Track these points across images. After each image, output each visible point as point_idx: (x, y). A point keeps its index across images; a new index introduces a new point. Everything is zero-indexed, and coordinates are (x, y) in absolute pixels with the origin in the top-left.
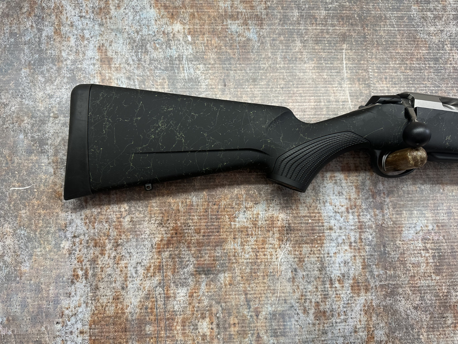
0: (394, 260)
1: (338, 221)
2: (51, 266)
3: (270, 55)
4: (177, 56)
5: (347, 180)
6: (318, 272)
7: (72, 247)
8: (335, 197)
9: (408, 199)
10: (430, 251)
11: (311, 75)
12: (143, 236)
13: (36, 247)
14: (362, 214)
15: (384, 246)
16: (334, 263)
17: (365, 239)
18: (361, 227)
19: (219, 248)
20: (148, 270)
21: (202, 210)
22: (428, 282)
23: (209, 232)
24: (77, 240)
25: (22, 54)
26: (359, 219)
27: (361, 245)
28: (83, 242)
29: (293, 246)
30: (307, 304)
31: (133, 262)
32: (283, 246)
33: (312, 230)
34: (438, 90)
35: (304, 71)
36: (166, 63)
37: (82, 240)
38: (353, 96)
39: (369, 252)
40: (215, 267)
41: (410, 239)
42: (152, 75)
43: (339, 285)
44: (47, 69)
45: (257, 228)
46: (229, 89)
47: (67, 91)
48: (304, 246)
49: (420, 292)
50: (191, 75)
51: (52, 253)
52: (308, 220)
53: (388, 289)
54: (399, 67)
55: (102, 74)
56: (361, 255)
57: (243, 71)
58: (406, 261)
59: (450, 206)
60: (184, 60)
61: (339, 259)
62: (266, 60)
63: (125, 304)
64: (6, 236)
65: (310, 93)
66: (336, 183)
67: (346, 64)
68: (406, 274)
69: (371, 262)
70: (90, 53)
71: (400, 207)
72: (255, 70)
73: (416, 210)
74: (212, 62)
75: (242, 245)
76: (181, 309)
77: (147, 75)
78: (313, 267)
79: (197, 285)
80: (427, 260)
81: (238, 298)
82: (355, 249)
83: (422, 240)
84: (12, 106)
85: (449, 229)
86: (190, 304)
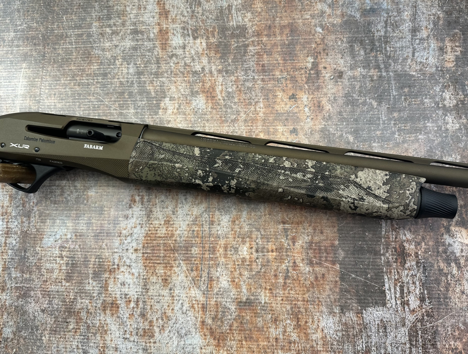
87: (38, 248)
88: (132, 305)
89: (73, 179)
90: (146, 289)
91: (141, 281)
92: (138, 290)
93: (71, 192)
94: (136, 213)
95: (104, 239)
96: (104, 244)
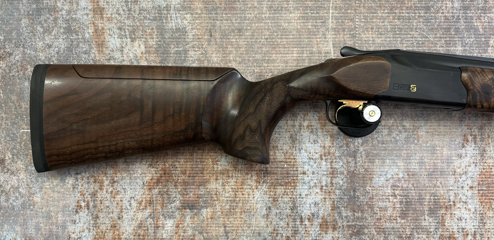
0: (362, 204)
1: (312, 166)
2: (58, 197)
3: (256, 4)
4: (165, 6)
5: (323, 129)
6: (290, 211)
7: (75, 182)
8: (310, 145)
9: (382, 148)
10: (398, 197)
11: (296, 25)
12: (136, 175)
13: (45, 182)
14: (334, 161)
15: (354, 191)
16: (305, 203)
17: (336, 184)
18: (333, 173)
19: (203, 187)
20: (140, 204)
21: (188, 154)
22: (393, 224)
23: (194, 174)
24: (79, 176)
25: (21, 4)
26: (331, 165)
27: (332, 189)
28: (84, 179)
29: (269, 187)
30: (278, 238)
31: (128, 197)
32: (260, 187)
33: (287, 174)
34: (425, 41)
35: (289, 21)
36: (155, 13)
37: (84, 177)
38: (337, 47)
39: (339, 195)
40: (198, 203)
41: (380, 185)
42: (142, 26)
43: (309, 223)
44: (44, 20)
45: (237, 171)
46: (215, 40)
47: (64, 41)
48: (279, 187)
49: (384, 233)
50: (179, 25)
51: (59, 187)
52: (284, 165)
53: (355, 229)
54: (388, 16)
55: (95, 24)
56: (331, 197)
57: (229, 21)
58: (374, 205)
59: (422, 156)
60: (172, 10)
61: (310, 200)
62: (252, 10)
63: (121, 231)
64: (20, 171)
65: (293, 45)
66: (312, 132)
67: (333, 13)
68: (373, 216)
69: (340, 205)
70: (83, 4)
71: (373, 156)
72: (241, 20)
73: (389, 159)
74: (199, 12)
75: (223, 185)
76: (169, 237)
77: (137, 25)
78: (286, 206)
79: (183, 218)
80: (394, 205)
81: (218, 230)
82: (326, 192)
83: (392, 187)
84: (16, 55)
85: (419, 178)
86: (176, 233)
87: (368, 188)
88: (470, 237)
89: (401, 118)
90: (483, 222)
91: (478, 215)
92: (475, 225)
93: (400, 132)
94: (470, 152)
95: (438, 178)
96: (438, 182)
